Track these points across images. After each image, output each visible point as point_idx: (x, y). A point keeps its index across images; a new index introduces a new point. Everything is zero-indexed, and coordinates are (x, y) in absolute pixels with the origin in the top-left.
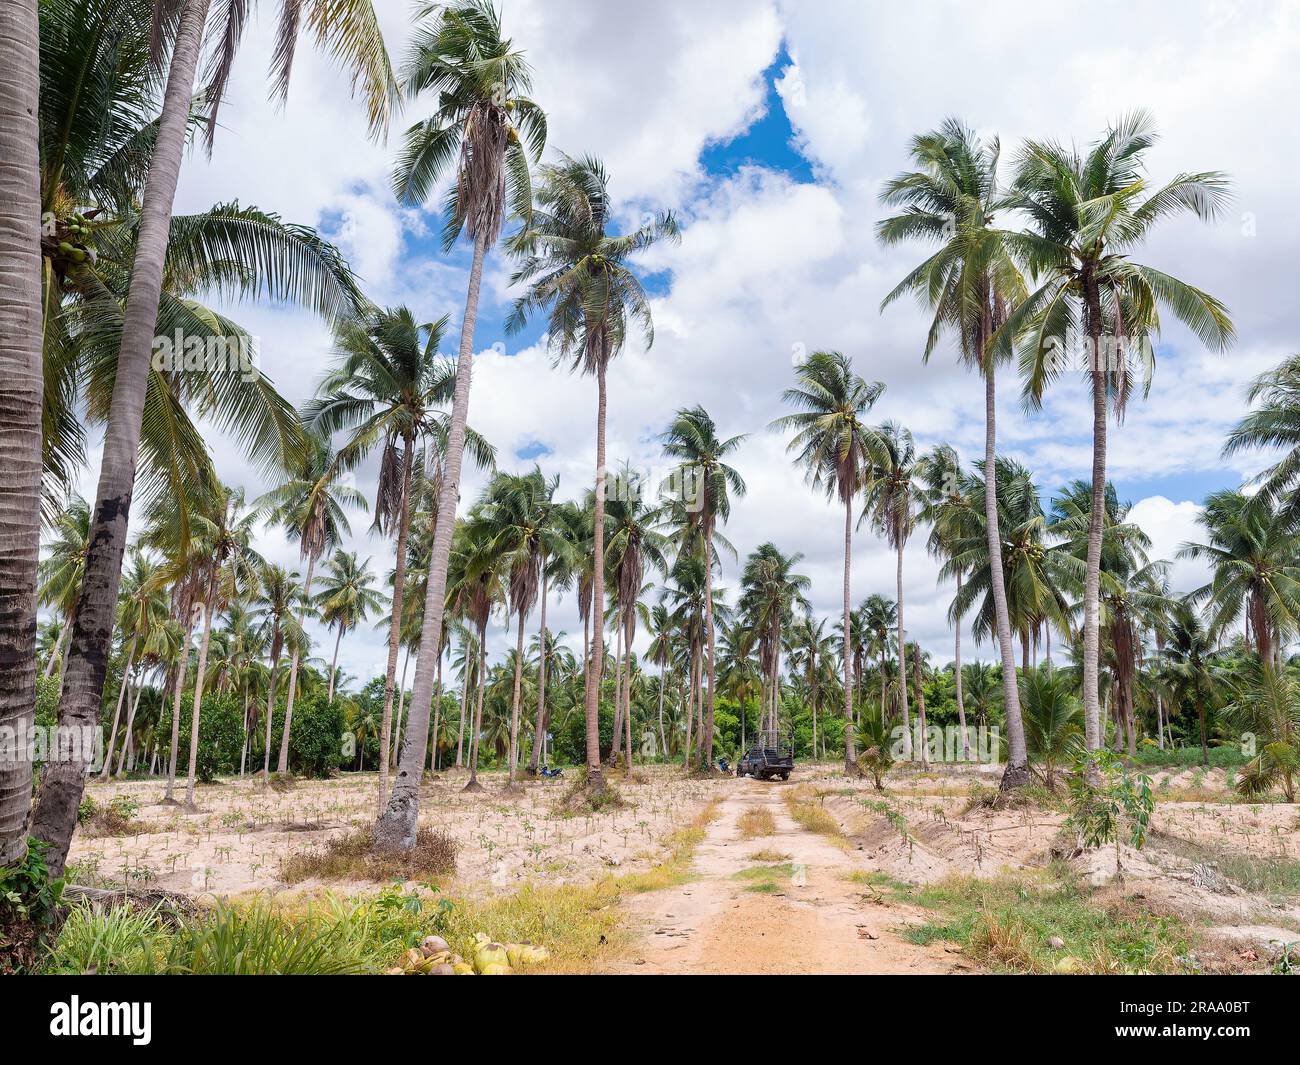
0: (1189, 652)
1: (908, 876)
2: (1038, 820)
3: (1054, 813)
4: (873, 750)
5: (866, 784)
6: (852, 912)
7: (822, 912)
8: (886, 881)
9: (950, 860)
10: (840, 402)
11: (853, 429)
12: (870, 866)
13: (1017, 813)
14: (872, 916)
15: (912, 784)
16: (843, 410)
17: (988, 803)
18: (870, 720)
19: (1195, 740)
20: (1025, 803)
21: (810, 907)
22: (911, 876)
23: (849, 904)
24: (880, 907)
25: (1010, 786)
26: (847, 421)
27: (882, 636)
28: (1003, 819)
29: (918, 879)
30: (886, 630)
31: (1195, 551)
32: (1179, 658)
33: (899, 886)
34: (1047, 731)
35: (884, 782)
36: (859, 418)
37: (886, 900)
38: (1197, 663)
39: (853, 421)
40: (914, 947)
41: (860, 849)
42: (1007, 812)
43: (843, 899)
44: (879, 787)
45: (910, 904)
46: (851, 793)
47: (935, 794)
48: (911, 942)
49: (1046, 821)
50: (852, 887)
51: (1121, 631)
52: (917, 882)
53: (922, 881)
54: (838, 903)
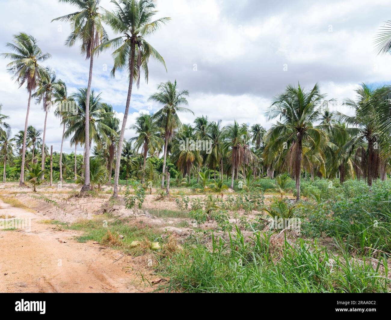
0: (127, 155)
1: (65, 220)
2: (93, 201)
3: (96, 198)
4: (35, 179)
5: (30, 190)
6: (52, 234)
7: (39, 235)
8: (58, 223)
9: (73, 214)
10: (31, 54)
11: (35, 66)
12: (47, 218)
13: (86, 199)
14: (59, 235)
15: (45, 190)
16: (32, 58)
17: (77, 196)
18: (34, 169)
19: (122, 178)
20: (88, 196)
21: (34, 234)
22: (67, 220)
23: (48, 232)
24: (61, 232)
25: (84, 191)
26: (33, 62)
27: (34, 141)
28: (82, 201)
29: (69, 221)
30: (35, 138)
31: (134, 128)
32: (124, 156)
33: (63, 224)
34: (93, 174)
35: (37, 190)
36: (38, 63)
37: (62, 229)
38: (128, 158)
39: (35, 63)
40: (82, 244)
41: (38, 212)
42: (83, 198)
43: (45, 230)
44: (35, 191)
45: (70, 229)
46: (26, 193)
47: (55, 193)
48: (80, 242)
49: (95, 201)
50: (46, 226)
51: (112, 148)
52: (69, 222)
53: (71, 222)
54: (44, 232)
